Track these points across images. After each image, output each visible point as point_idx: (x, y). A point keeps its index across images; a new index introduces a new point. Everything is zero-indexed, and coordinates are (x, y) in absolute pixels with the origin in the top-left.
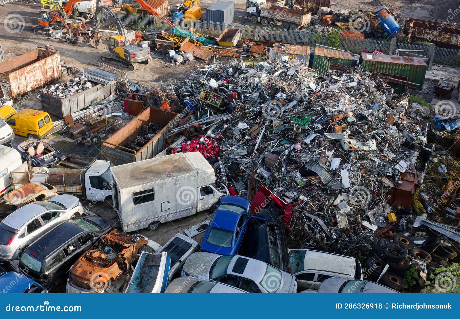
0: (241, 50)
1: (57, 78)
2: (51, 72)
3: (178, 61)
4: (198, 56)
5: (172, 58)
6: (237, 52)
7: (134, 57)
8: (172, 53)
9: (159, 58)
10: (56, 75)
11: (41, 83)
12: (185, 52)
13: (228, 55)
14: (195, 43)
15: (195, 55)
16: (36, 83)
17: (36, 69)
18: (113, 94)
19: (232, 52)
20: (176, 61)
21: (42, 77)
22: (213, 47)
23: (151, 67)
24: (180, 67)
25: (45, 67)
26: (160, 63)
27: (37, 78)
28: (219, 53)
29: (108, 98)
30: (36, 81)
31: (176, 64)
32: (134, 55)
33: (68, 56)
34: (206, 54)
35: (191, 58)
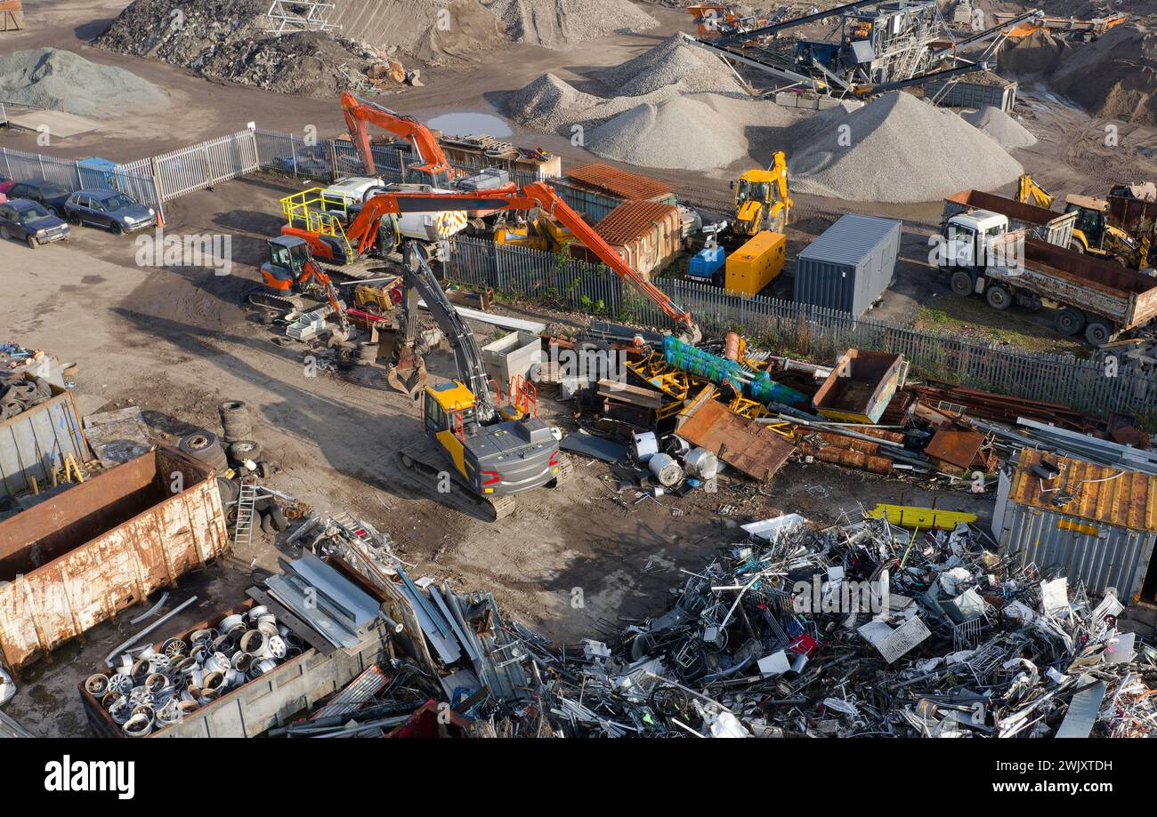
0: (896, 442)
1: (209, 562)
2: (185, 546)
3: (662, 480)
4: (739, 463)
5: (645, 463)
6: (880, 450)
7: (496, 480)
8: (647, 444)
9: (601, 460)
10: (206, 552)
11: (140, 593)
12: (693, 446)
13: (847, 459)
14: (737, 403)
15: (725, 456)
16: (115, 597)
17: (115, 552)
18: (374, 668)
19: (864, 450)
20: (654, 480)
21: (145, 572)
22: (798, 424)
23: (565, 502)
24: (664, 510)
25: (154, 534)
26: (600, 485)
27: (117, 580)
28: (816, 448)
29: (351, 687)
30: (119, 589)
31: (652, 494)
32: (494, 473)
33: (304, 434)
34: (769, 452)
35: (712, 472)
